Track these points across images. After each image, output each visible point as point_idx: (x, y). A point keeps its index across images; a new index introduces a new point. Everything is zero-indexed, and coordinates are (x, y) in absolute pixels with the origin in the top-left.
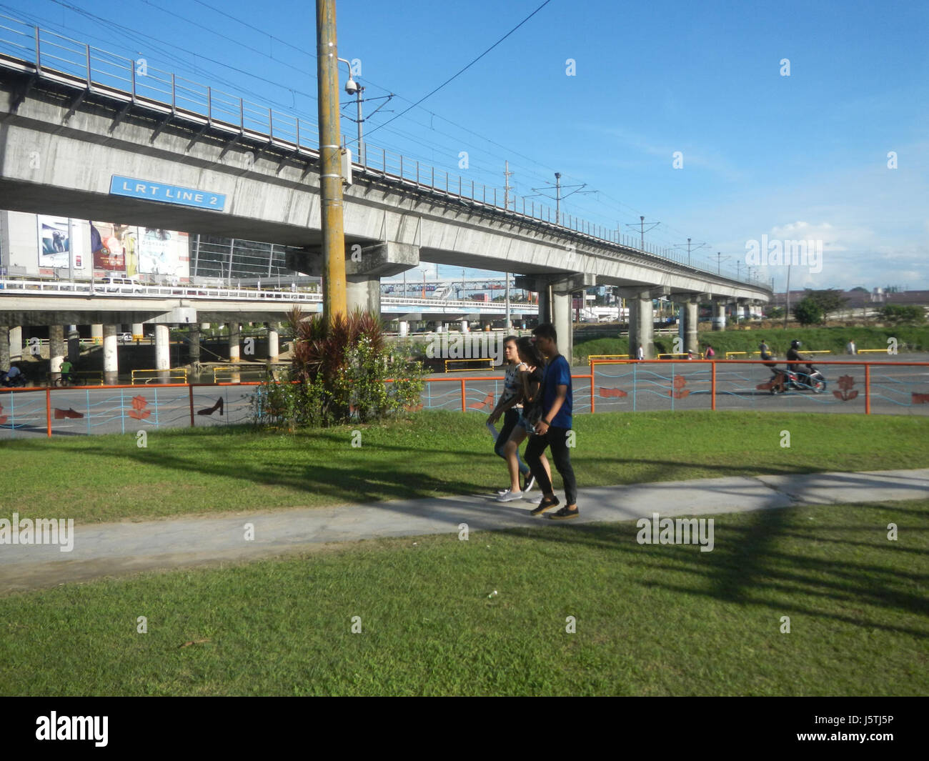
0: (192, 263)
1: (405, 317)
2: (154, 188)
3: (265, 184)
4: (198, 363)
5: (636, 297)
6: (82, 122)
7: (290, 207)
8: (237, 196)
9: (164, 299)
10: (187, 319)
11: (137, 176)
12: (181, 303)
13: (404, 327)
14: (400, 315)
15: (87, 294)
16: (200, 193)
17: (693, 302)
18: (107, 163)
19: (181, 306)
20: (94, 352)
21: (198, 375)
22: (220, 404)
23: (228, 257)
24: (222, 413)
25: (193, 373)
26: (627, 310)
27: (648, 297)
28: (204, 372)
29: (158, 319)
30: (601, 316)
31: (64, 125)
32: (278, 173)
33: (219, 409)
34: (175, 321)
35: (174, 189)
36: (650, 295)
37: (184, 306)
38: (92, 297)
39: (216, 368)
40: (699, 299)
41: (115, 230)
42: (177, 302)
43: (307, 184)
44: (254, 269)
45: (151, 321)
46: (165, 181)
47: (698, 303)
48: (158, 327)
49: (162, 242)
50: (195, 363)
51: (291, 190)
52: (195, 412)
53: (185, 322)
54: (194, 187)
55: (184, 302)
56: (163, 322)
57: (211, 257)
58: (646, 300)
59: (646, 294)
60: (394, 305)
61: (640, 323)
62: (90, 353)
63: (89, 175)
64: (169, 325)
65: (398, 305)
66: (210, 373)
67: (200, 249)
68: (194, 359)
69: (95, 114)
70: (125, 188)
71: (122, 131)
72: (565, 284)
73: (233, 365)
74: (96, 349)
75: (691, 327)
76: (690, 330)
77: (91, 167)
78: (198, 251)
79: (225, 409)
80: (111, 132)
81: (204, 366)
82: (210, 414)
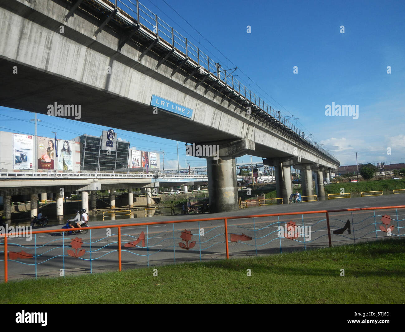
0: (81, 164)
1: (187, 183)
2: (168, 103)
3: (207, 105)
4: (95, 209)
5: (304, 169)
6: (146, 61)
7: (213, 118)
8: (196, 111)
9: (86, 179)
10: (97, 188)
11: (162, 96)
12: (94, 180)
13: (186, 188)
14: (184, 183)
15: (53, 177)
16: (184, 107)
17: (321, 171)
18: (151, 87)
19: (94, 182)
20: (45, 206)
21: (95, 216)
22: (348, 224)
23: (97, 161)
24: (350, 232)
25: (93, 214)
26: (274, 177)
27: (310, 168)
28: (98, 214)
29: (84, 189)
30: (265, 180)
31: (139, 62)
32: (214, 99)
33: (348, 229)
34: (92, 189)
35: (175, 104)
36: (311, 167)
37: (96, 182)
38: (56, 179)
39: (103, 211)
40: (323, 169)
41: (48, 151)
42: (92, 180)
43: (222, 106)
44: (108, 166)
45: (80, 190)
46: (172, 100)
47: (323, 171)
48: (84, 193)
49: (69, 156)
50: (94, 209)
51: (215, 109)
52: (331, 233)
53: (96, 189)
54: (182, 104)
55: (96, 180)
56: (86, 190)
57: (90, 161)
58: (309, 170)
59: (309, 167)
60: (183, 178)
61: (307, 180)
62: (43, 207)
63: (143, 93)
64: (88, 191)
65: (184, 178)
66: (101, 214)
67: (85, 158)
68: (94, 208)
69: (151, 57)
70: (157, 103)
71: (161, 69)
72: (289, 162)
73: (112, 210)
74: (45, 205)
75: (321, 182)
76: (320, 183)
77: (144, 89)
78: (84, 159)
79: (351, 228)
80: (157, 69)
81: (98, 211)
82: (342, 233)
